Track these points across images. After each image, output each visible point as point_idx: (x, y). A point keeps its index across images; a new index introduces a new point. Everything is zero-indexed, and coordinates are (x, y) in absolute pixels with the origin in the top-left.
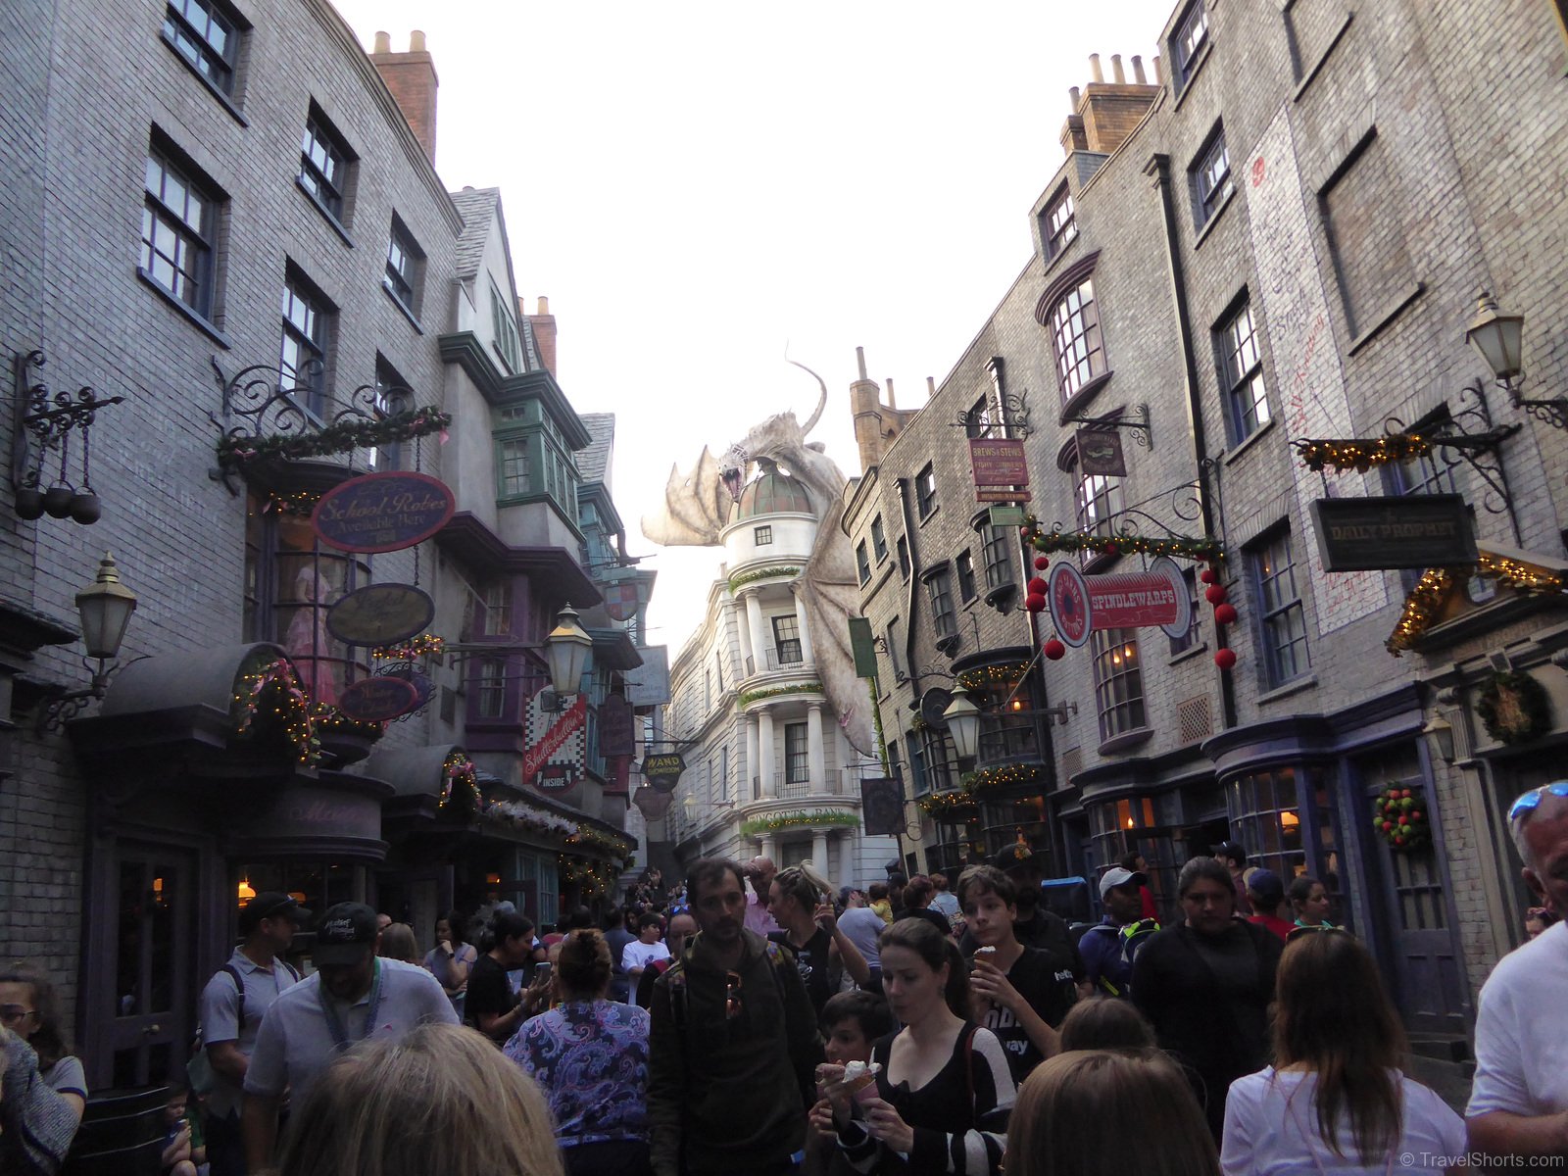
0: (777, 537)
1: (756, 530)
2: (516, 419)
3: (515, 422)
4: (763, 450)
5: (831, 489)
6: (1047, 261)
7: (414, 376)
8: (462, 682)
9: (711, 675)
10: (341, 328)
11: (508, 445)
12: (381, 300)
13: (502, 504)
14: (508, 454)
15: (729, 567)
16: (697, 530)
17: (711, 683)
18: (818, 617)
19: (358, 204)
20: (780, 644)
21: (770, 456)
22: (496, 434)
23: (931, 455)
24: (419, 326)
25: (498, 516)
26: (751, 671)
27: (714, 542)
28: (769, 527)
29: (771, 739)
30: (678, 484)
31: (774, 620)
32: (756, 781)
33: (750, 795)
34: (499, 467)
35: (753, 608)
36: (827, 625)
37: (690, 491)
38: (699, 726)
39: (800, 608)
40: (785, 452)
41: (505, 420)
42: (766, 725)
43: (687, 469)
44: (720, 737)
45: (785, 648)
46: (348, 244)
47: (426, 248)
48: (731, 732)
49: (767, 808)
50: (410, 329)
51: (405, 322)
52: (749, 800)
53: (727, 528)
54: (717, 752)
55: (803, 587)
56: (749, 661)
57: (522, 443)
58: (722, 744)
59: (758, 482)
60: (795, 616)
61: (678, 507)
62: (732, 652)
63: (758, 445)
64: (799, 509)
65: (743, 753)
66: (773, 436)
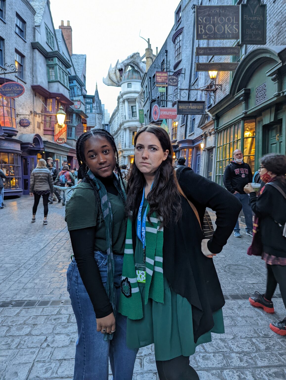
0: (133, 86)
2: (52, 62)
3: (51, 63)
4: (130, 63)
6: (176, 26)
7: (25, 53)
8: (42, 120)
9: (119, 118)
10: (5, 44)
11: (50, 68)
12: (15, 35)
13: (49, 82)
14: (50, 70)
15: (122, 93)
16: (115, 83)
17: (118, 120)
19: (7, 12)
20: (133, 112)
21: (132, 64)
22: (47, 65)
23: (155, 72)
24: (26, 41)
25: (49, 85)
26: (125, 119)
27: (119, 86)
28: (131, 83)
29: (129, 135)
30: (111, 70)
31: (132, 107)
32: (125, 144)
33: (124, 147)
34: (48, 73)
35: (126, 103)
37: (114, 72)
38: (116, 130)
39: (137, 103)
40: (136, 63)
41: (49, 62)
42: (128, 131)
43: (114, 66)
44: (119, 133)
45: (133, 113)
46: (5, 23)
47: (26, 20)
48: (121, 132)
49: (127, 150)
50: (23, 42)
51: (22, 40)
52: (124, 148)
53: (122, 83)
54: (119, 137)
55: (138, 99)
56: (125, 116)
57: (53, 68)
58: (119, 135)
59: (129, 71)
60: (136, 106)
61: (111, 76)
62: (122, 114)
63: (129, 61)
64: (138, 79)
65: (123, 137)
66: (132, 59)
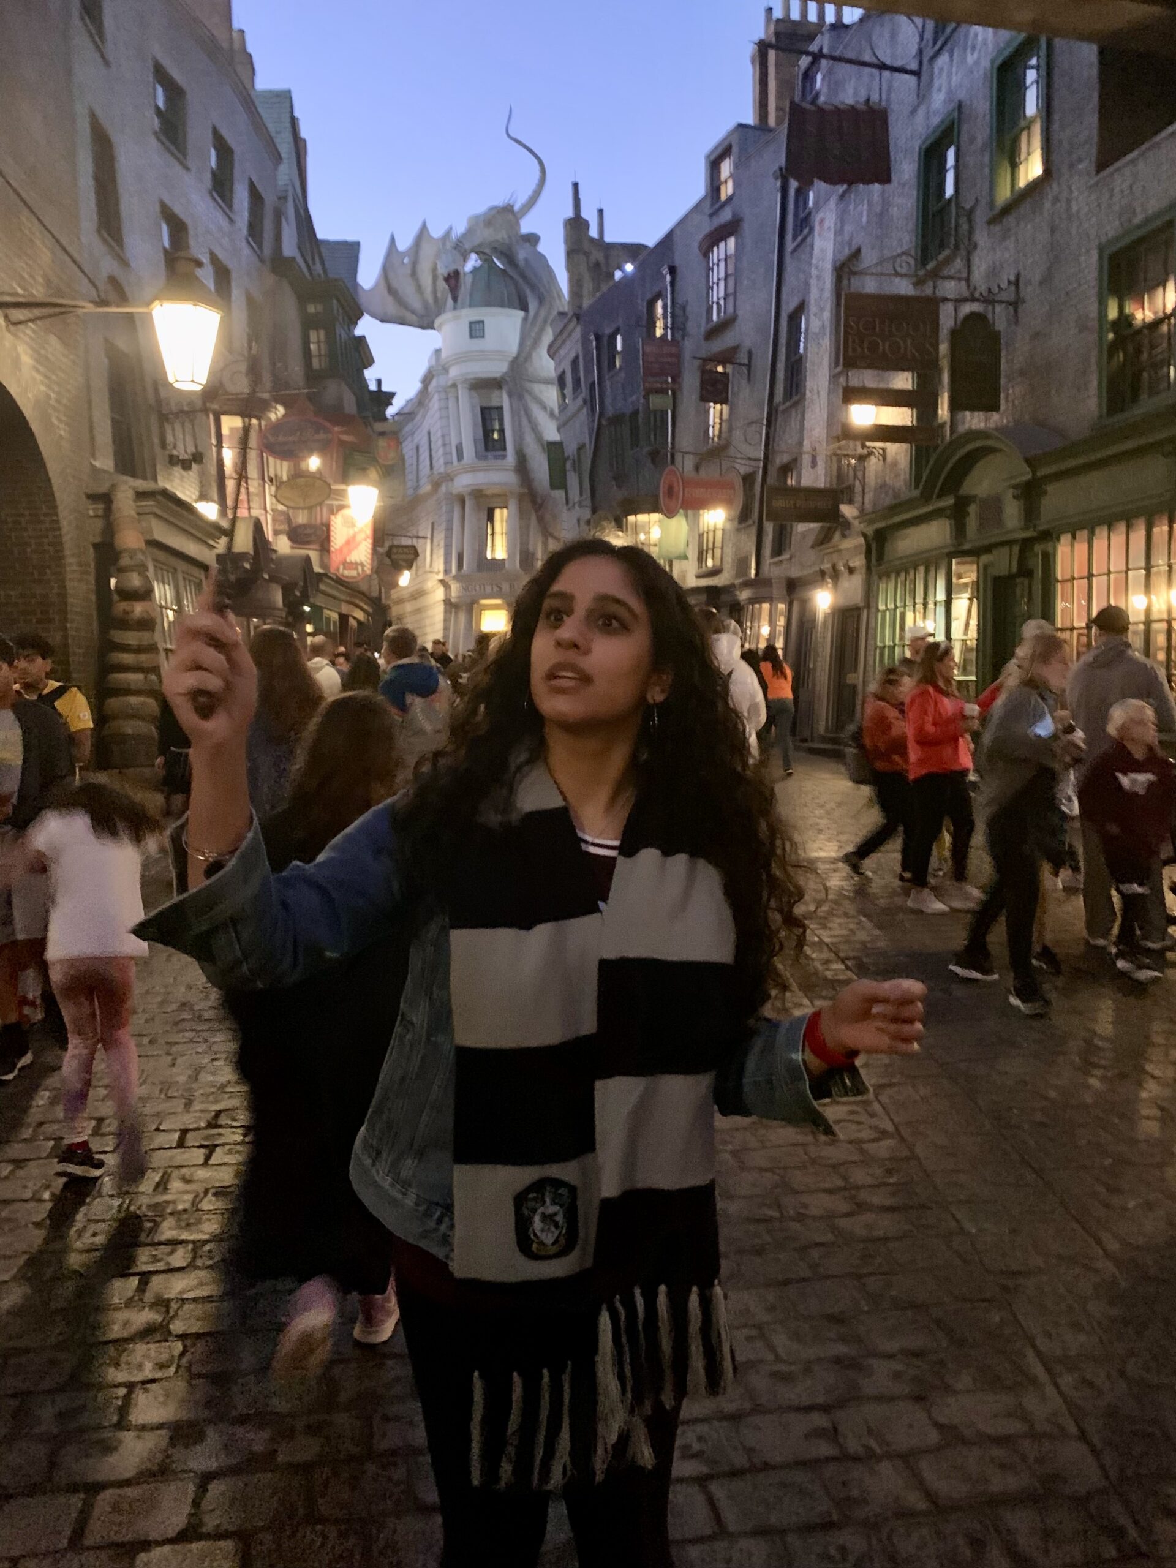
0: (489, 333)
1: (471, 323)
4: (480, 244)
5: (542, 290)
6: (712, 205)
9: (421, 450)
12: (246, 251)
13: (310, 377)
15: (443, 354)
16: (413, 312)
17: (421, 458)
18: (522, 412)
20: (487, 432)
21: (487, 251)
22: (302, 316)
23: (620, 322)
24: (262, 256)
25: (307, 385)
26: (460, 457)
27: (430, 326)
28: (483, 322)
30: (396, 259)
31: (483, 410)
32: (460, 555)
33: (454, 567)
34: (307, 349)
35: (464, 398)
36: (530, 421)
37: (407, 270)
39: (506, 401)
40: (502, 247)
41: (309, 307)
42: (470, 508)
44: (428, 511)
45: (491, 437)
46: (232, 222)
47: (263, 192)
48: (439, 509)
49: (469, 580)
51: (256, 259)
52: (453, 571)
53: (443, 315)
54: (425, 524)
55: (511, 384)
56: (459, 446)
58: (429, 518)
59: (475, 270)
60: (501, 408)
61: (395, 284)
62: (443, 436)
63: (476, 238)
64: (511, 305)
65: (450, 529)
66: (490, 230)
